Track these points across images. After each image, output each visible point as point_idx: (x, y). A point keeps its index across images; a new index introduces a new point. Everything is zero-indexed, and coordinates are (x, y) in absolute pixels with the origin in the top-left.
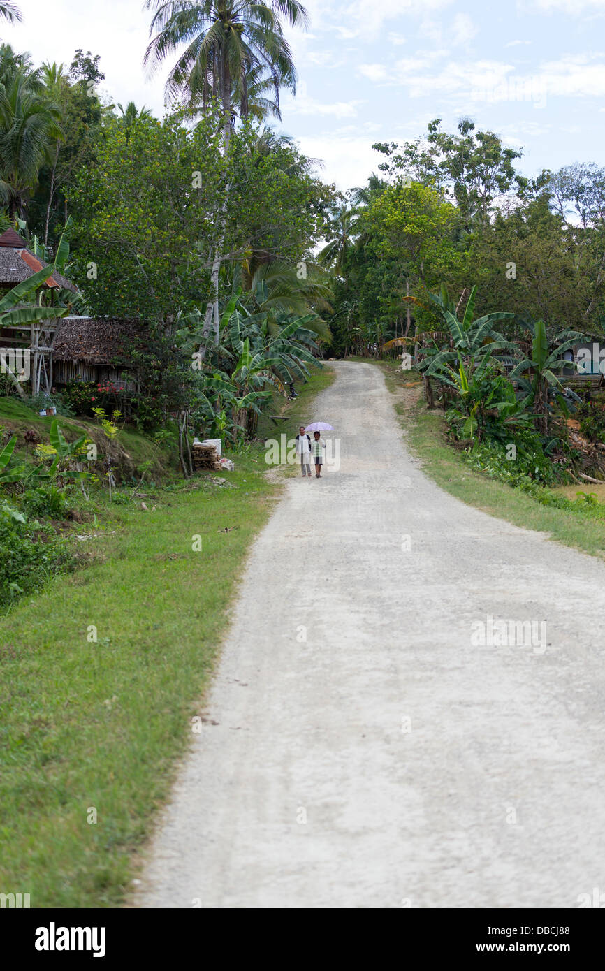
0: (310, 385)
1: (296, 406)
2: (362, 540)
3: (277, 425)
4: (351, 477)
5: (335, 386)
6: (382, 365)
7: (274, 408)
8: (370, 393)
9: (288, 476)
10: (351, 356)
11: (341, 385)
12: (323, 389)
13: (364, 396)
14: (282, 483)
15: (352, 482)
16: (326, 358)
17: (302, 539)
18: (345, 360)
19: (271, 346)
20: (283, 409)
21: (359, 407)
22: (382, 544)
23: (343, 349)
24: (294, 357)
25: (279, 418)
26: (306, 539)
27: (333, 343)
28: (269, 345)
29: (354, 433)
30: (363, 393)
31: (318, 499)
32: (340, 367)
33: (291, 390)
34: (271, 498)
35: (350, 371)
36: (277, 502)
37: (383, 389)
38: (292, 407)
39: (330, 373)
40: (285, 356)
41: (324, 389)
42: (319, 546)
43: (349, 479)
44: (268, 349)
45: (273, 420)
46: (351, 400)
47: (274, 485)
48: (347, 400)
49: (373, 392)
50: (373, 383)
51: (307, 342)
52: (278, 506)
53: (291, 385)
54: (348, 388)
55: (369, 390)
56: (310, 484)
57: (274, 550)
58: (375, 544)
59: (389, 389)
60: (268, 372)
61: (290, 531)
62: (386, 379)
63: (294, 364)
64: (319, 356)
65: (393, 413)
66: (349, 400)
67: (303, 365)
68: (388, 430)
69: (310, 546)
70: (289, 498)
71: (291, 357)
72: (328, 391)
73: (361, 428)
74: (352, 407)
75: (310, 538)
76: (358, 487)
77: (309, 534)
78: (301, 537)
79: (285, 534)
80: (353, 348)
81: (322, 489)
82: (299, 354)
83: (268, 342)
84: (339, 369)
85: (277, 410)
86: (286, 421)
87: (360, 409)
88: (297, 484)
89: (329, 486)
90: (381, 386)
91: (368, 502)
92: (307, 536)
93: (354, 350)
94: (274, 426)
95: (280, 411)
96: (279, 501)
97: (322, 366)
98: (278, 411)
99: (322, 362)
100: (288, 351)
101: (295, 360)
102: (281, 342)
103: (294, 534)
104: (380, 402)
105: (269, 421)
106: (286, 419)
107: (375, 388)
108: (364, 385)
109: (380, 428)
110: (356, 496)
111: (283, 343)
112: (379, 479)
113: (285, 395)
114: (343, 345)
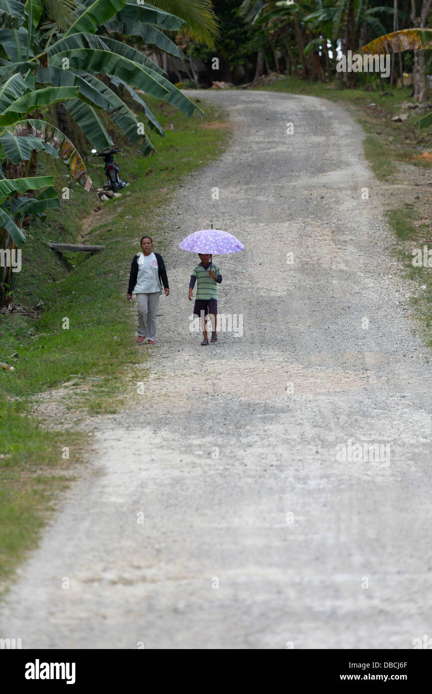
0: (161, 158)
1: (122, 216)
2: (292, 594)
3: (69, 267)
4: (270, 413)
5: (227, 158)
6: (357, 101)
7: (61, 220)
8: (323, 179)
9: (96, 410)
10: (273, 76)
11: (246, 157)
12: (195, 167)
13: (309, 187)
14: (82, 427)
15: (273, 428)
16: (207, 80)
17: (129, 590)
18: (256, 87)
19: (53, 52)
20: (88, 224)
21: (291, 217)
22: (346, 605)
23: (252, 57)
24: (117, 81)
25: (75, 250)
26: (140, 590)
27: (218, 43)
28: (48, 49)
29: (280, 290)
30: (304, 180)
31: (176, 473)
32: (240, 107)
33: (108, 170)
34: (47, 473)
35: (271, 119)
36: (64, 484)
37: (361, 170)
38: (110, 218)
39: (215, 125)
40: (92, 79)
41: (198, 167)
42: (176, 611)
43: (264, 420)
44: (44, 60)
45: (58, 254)
46: (272, 200)
47: (58, 434)
48: (260, 198)
49: (334, 176)
50: (332, 153)
51: (152, 41)
52: (68, 494)
53: (108, 158)
54: (263, 164)
55: (321, 170)
56: (155, 432)
57: (53, 620)
58: (329, 604)
59: (374, 169)
60: (43, 123)
61: (99, 567)
62: (368, 142)
63: (117, 101)
64: (185, 76)
65: (386, 235)
66: (267, 198)
67: (140, 101)
68: (369, 282)
69: (151, 608)
70: (99, 473)
71: (107, 81)
72: (209, 175)
73: (299, 276)
74: (275, 218)
75: (151, 587)
76: (286, 441)
77: (149, 573)
78: (129, 583)
79: (84, 575)
80: (278, 54)
81: (190, 445)
82: (130, 74)
83: (44, 41)
84: (239, 112)
85: (70, 225)
86: (95, 257)
87: (296, 225)
88: (120, 432)
89: (209, 439)
90: (353, 159)
91: (312, 484)
92: (144, 579)
93: (282, 61)
94: (60, 269)
95: (79, 229)
96: (74, 479)
97: (190, 107)
98: (72, 229)
99: (190, 94)
100: (98, 66)
101: (120, 92)
102: (80, 42)
103: (110, 575)
104: (348, 204)
105: (49, 256)
106: (93, 252)
107: (338, 165)
108: (307, 158)
109: (347, 276)
110: (280, 468)
111: (86, 44)
112: (343, 418)
113: (87, 188)
114: (250, 46)
